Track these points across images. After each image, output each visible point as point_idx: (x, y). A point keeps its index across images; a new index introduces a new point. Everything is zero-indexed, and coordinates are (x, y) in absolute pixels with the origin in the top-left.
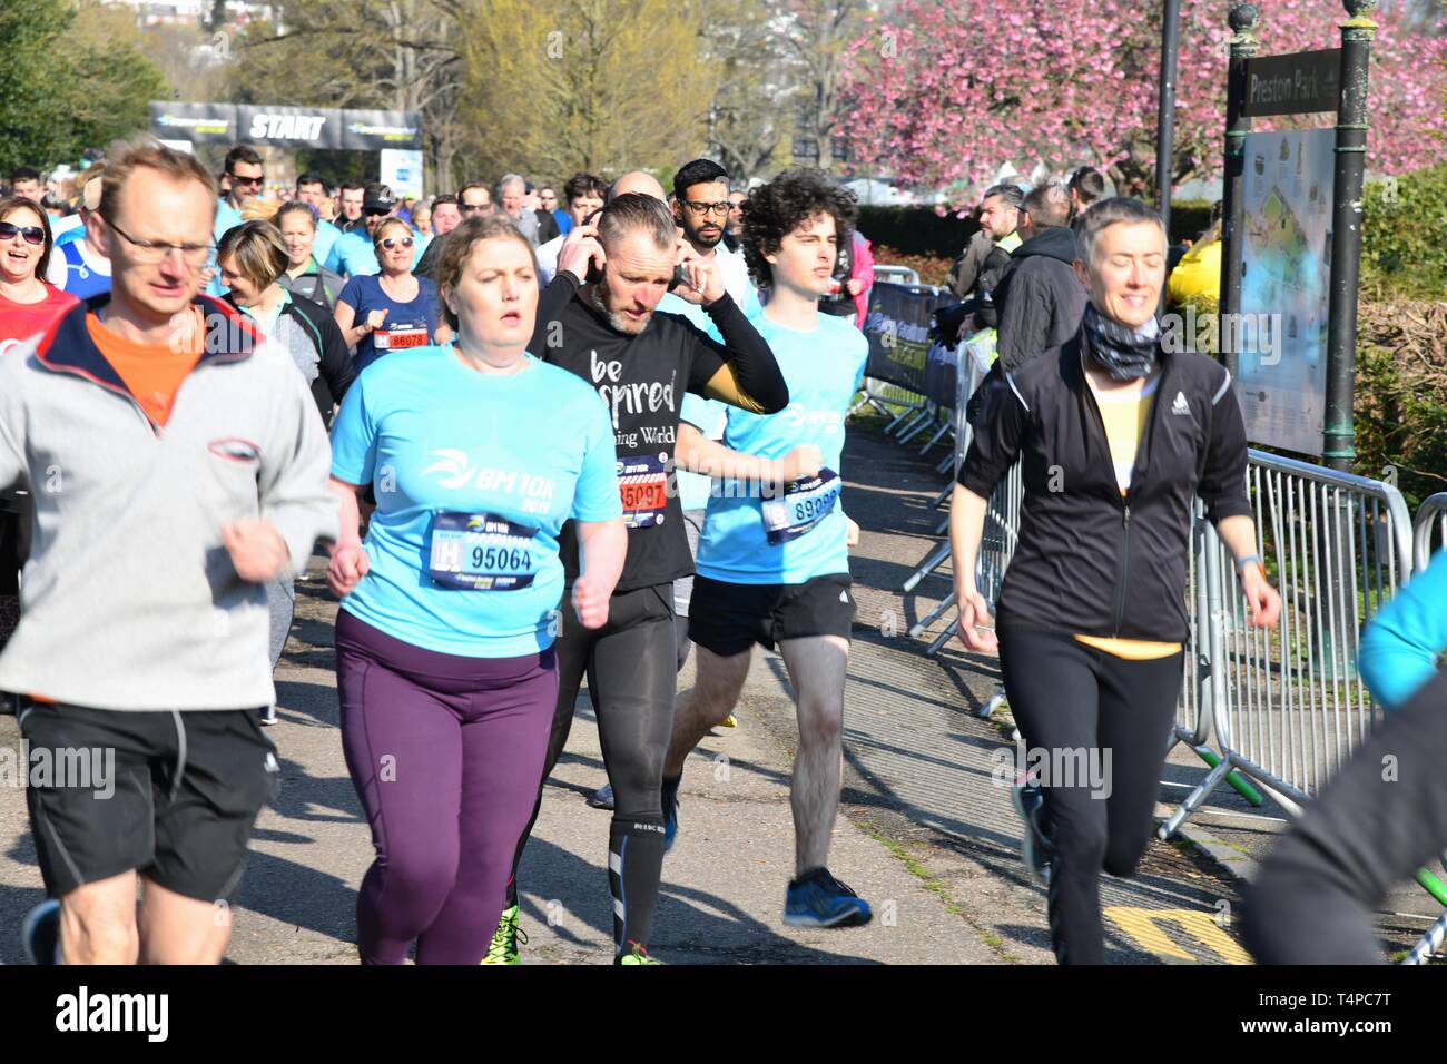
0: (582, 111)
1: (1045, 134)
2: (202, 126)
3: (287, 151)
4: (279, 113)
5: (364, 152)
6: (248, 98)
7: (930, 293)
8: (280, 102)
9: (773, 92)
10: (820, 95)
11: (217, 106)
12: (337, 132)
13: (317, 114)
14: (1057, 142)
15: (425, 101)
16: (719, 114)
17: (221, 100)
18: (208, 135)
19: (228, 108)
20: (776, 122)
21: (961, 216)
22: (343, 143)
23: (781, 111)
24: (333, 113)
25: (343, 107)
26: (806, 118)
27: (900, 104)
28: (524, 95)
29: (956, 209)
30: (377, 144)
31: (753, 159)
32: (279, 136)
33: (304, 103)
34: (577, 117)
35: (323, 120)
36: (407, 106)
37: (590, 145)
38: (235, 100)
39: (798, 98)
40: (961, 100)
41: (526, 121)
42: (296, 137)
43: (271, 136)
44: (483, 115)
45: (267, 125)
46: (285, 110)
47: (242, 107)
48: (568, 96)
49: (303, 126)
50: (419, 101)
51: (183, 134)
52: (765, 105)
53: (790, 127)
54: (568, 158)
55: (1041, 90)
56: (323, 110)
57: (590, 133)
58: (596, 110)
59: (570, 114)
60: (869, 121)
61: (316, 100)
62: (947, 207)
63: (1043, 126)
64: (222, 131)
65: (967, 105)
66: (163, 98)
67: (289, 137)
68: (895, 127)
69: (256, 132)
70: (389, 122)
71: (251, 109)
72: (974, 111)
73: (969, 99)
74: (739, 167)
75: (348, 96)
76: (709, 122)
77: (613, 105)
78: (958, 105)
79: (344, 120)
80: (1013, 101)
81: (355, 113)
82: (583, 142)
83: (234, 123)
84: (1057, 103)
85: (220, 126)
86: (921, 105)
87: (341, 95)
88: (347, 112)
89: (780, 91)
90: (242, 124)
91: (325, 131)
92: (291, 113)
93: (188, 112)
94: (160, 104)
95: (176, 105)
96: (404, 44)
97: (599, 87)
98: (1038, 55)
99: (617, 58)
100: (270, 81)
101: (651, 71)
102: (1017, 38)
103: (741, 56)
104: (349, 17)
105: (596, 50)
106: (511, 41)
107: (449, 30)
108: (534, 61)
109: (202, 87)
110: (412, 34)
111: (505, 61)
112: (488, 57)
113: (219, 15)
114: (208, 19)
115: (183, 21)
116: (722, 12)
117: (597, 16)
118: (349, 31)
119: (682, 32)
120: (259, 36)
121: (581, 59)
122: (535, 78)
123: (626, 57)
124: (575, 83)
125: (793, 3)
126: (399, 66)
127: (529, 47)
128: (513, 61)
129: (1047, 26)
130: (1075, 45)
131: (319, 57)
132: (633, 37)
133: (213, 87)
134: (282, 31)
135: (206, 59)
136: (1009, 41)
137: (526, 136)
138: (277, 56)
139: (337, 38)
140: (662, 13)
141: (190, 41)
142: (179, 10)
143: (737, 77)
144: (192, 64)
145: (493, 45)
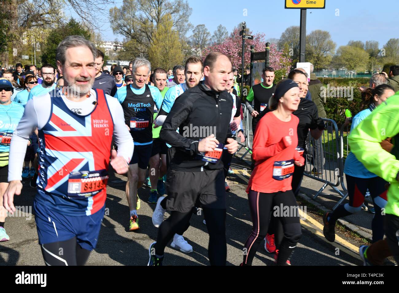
6: (120, 60)
11: (115, 61)
17: (116, 60)
19: (117, 61)
28: (157, 59)
33: (127, 60)
34: (165, 62)
37: (166, 66)
41: (158, 63)
42: (126, 65)
45: (122, 63)
46: (124, 61)
48: (163, 59)
49: (127, 63)
57: (166, 64)
59: (164, 61)
71: (120, 61)
82: (165, 66)
85: (116, 63)
90: (119, 63)
93: (111, 62)
94: (108, 61)
95: (110, 61)
96: (141, 52)
97: (168, 58)
98: (227, 54)
99: (170, 54)
100: (123, 58)
101: (175, 56)
102: (224, 51)
103: (188, 54)
104: (134, 49)
105: (167, 53)
106: (155, 52)
107: (147, 50)
108: (159, 54)
109: (114, 58)
110: (142, 51)
111: (155, 54)
112: (152, 54)
113: (116, 49)
114: (115, 49)
115: (112, 50)
116: (185, 48)
117: (167, 48)
118: (133, 50)
119: (179, 51)
120: (121, 51)
121: (165, 54)
122: (159, 57)
123: (171, 54)
124: (164, 57)
125: (195, 47)
126: (140, 55)
127: (158, 52)
128: (156, 54)
129: (228, 50)
130: (232, 52)
131: (129, 54)
132: (172, 51)
133: (115, 58)
134: (125, 51)
135: (114, 55)
136: (223, 52)
137: (158, 65)
138: (124, 54)
139: (132, 51)
140: (176, 48)
141: (112, 52)
142: (111, 48)
143: (187, 57)
144: (113, 55)
145: (153, 52)
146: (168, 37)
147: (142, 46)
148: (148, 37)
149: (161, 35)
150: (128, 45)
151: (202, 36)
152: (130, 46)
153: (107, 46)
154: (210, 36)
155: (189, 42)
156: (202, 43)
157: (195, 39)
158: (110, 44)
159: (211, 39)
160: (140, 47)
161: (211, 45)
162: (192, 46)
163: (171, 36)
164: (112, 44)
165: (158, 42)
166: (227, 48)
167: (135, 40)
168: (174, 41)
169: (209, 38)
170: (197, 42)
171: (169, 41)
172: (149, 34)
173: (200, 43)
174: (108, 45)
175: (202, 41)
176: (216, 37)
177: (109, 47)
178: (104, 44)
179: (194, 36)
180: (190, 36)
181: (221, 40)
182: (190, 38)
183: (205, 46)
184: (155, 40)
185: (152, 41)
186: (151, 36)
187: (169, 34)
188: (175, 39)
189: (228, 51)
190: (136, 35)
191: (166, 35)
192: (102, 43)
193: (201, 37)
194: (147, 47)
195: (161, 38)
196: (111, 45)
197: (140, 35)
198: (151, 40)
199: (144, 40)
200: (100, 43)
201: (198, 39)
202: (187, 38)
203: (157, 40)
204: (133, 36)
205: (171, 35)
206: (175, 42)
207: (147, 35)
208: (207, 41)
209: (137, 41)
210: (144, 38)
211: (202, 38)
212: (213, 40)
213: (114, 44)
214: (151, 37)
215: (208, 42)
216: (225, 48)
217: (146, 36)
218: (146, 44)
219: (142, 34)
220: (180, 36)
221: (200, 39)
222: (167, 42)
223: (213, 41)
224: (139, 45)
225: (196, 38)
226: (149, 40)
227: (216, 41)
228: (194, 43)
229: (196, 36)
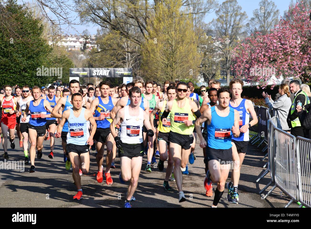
0: (170, 66)
1: (283, 68)
2: (82, 73)
3: (101, 78)
4: (99, 70)
5: (119, 78)
6: (91, 66)
7: (258, 108)
8: (99, 67)
9: (215, 60)
10: (227, 60)
11: (85, 69)
12: (113, 73)
13: (108, 69)
14: (286, 70)
15: (133, 65)
16: (203, 65)
17: (86, 67)
18: (83, 75)
19: (87, 69)
20: (216, 67)
21: (263, 88)
22: (114, 76)
23: (218, 64)
24: (112, 69)
25: (113, 68)
26: (223, 66)
27: (247, 62)
28: (157, 63)
29: (262, 87)
30: (122, 76)
31: (211, 76)
32: (99, 75)
33: (105, 67)
34: (169, 68)
35: (109, 71)
36: (129, 67)
37: (172, 75)
38: (89, 67)
39: (222, 61)
40: (262, 61)
41: (157, 69)
42: (103, 75)
43: (97, 75)
44: (146, 68)
45: (97, 73)
46: (100, 69)
47: (91, 68)
48: (167, 63)
49: (105, 72)
50: (132, 65)
51: (77, 75)
52: (213, 63)
53: (220, 68)
54: (167, 77)
55: (282, 57)
56: (109, 68)
57: (172, 71)
58: (174, 66)
59: (168, 67)
60: (239, 66)
61: (107, 66)
62: (259, 86)
63: (283, 66)
64: (86, 74)
65: (264, 62)
66: (72, 67)
67: (102, 75)
68: (246, 68)
69: (94, 74)
70: (125, 70)
71: (93, 69)
72: (265, 63)
73: (264, 60)
74: (208, 78)
75: (115, 65)
76: (200, 67)
77: (178, 64)
78: (262, 62)
79: (114, 70)
80: (275, 60)
81: (117, 69)
82: (171, 73)
83: (89, 72)
84: (286, 60)
85: (85, 73)
86: (252, 62)
87: (113, 65)
88: (115, 69)
89: (217, 59)
90: (91, 72)
91: (110, 73)
92: (102, 70)
93: (78, 70)
94: (72, 69)
95: (75, 69)
96: (128, 52)
97: (174, 60)
98: (281, 49)
99: (178, 53)
100: (97, 62)
101: (186, 56)
102: (275, 45)
103: (207, 52)
104: (115, 46)
105: (173, 52)
106: (153, 50)
107: (138, 48)
108: (159, 55)
109: (81, 64)
110: (130, 50)
111: (152, 55)
112: (148, 54)
113: (85, 47)
114: (82, 48)
115: (77, 49)
116: (203, 42)
117: (173, 44)
118: (115, 50)
119: (194, 47)
120: (94, 52)
121: (170, 54)
122: (159, 59)
123: (180, 53)
124: (168, 60)
125: (220, 39)
126: (127, 57)
127: (157, 52)
128: (154, 55)
129: (283, 42)
130: (290, 46)
131: (108, 56)
132: (182, 49)
133: (83, 64)
134: (99, 50)
135: (82, 57)
136: (273, 46)
137: (157, 72)
138: (98, 56)
139: (112, 51)
140: (189, 42)
141: (78, 54)
142: (76, 47)
143: (207, 57)
144: (79, 59)
145: (149, 52)
146: (173, 25)
147: (129, 42)
148: (140, 25)
149: (162, 23)
150: (107, 40)
151: (233, 20)
152: (109, 43)
153: (69, 44)
154: (246, 20)
155: (209, 32)
156: (232, 32)
157: (219, 25)
158: (74, 39)
159: (248, 25)
160: (126, 43)
161: (249, 35)
162: (214, 38)
163: (179, 23)
164: (77, 39)
165: (157, 34)
166: (280, 40)
167: (118, 32)
168: (185, 31)
169: (245, 22)
170: (224, 31)
171: (176, 31)
172: (141, 20)
173: (230, 32)
174: (71, 41)
175: (233, 29)
176: (256, 20)
177: (73, 44)
178: (64, 39)
179: (218, 20)
180: (211, 21)
181: (266, 25)
182: (211, 25)
183: (238, 37)
184: (151, 31)
185: (147, 32)
186: (144, 24)
187: (177, 20)
188: (186, 27)
189: (282, 44)
190: (118, 23)
191: (171, 22)
192: (61, 38)
193: (231, 21)
194: (138, 42)
195: (162, 27)
196: (75, 42)
197: (126, 23)
198: (144, 31)
199: (133, 31)
200: (57, 38)
201: (225, 26)
202: (206, 25)
203: (156, 30)
204: (114, 26)
205: (179, 21)
206: (186, 33)
207: (138, 22)
208: (241, 27)
209: (121, 32)
210: (133, 27)
211: (232, 24)
212: (253, 26)
213: (82, 40)
214: (146, 26)
215: (243, 30)
216: (277, 39)
217: (137, 24)
218: (136, 38)
219: (128, 20)
220: (194, 22)
221: (228, 26)
222: (173, 33)
223: (252, 28)
224: (124, 40)
225: (222, 24)
226: (141, 30)
227: (257, 27)
228: (218, 32)
229: (221, 20)
